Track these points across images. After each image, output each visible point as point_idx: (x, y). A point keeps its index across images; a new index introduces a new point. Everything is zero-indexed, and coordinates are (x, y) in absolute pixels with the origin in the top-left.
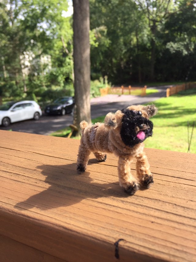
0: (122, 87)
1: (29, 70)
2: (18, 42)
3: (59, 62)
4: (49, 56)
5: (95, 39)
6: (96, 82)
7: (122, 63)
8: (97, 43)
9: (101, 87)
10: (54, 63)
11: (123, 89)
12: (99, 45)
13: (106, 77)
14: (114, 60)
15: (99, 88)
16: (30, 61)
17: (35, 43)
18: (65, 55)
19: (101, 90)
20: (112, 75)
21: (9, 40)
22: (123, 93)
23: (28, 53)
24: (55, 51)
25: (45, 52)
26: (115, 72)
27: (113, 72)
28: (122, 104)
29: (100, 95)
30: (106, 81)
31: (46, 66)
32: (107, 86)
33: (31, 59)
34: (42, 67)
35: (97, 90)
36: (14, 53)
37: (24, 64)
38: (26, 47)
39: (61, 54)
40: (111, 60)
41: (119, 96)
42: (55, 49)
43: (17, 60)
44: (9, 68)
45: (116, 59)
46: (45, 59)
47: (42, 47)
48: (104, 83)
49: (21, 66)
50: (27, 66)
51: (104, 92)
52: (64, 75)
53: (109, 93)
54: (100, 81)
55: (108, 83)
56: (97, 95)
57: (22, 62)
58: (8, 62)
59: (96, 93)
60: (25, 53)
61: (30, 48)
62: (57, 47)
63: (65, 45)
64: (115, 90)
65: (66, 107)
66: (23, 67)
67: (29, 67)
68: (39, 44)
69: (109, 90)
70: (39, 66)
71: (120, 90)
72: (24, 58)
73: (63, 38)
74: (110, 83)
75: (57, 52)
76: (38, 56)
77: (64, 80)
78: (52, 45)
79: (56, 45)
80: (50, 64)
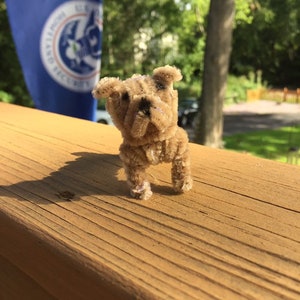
0: (286, 89)
1: (144, 55)
2: (132, 14)
3: (188, 46)
4: (176, 37)
5: (248, 11)
6: (243, 79)
7: (291, 51)
8: (251, 18)
9: (250, 88)
10: (180, 46)
11: (286, 94)
12: (253, 21)
13: (260, 73)
14: (277, 47)
15: (246, 89)
16: (147, 43)
17: (158, 16)
18: (198, 35)
19: (249, 92)
20: (272, 70)
21: (121, 11)
22: (285, 100)
23: (146, 30)
24: (184, 28)
25: (169, 30)
26: (277, 64)
27: (273, 65)
28: (279, 118)
29: (245, 100)
30: (259, 79)
31: (168, 50)
32: (259, 87)
33: (149, 38)
34: (163, 52)
35: (242, 92)
36: (126, 30)
37: (137, 46)
38: (144, 21)
39: (193, 34)
40: (273, 45)
41: (279, 103)
42: (184, 25)
43: (129, 40)
44: (116, 51)
45: (281, 44)
46: (169, 41)
47: (166, 22)
48: (256, 81)
49: (133, 48)
50: (142, 50)
51: (254, 95)
52: (192, 65)
53: (261, 98)
54: (248, 78)
55: (262, 82)
56: (241, 99)
57: (136, 43)
58: (116, 43)
59: (240, 96)
60: (141, 30)
61: (148, 23)
62: (188, 23)
63: (201, 20)
64: (272, 94)
65: (190, 113)
66: (136, 50)
67: (145, 52)
68: (162, 18)
69: (262, 93)
70: (159, 50)
71: (280, 94)
72: (140, 37)
73: (198, 10)
74: (266, 83)
75: (187, 31)
76: (159, 36)
77: (191, 73)
78: (179, 19)
79: (185, 20)
80: (176, 49)
